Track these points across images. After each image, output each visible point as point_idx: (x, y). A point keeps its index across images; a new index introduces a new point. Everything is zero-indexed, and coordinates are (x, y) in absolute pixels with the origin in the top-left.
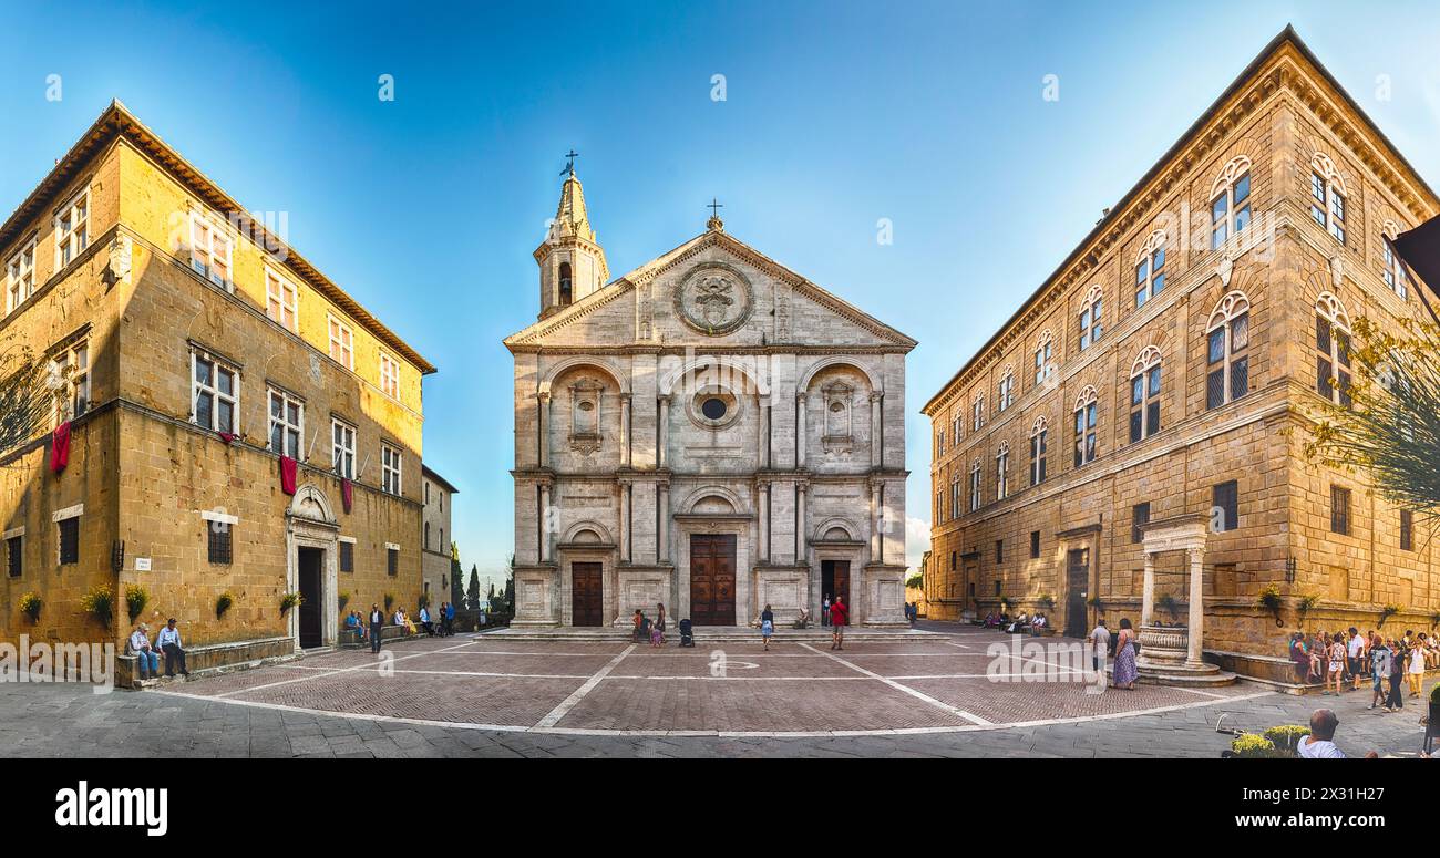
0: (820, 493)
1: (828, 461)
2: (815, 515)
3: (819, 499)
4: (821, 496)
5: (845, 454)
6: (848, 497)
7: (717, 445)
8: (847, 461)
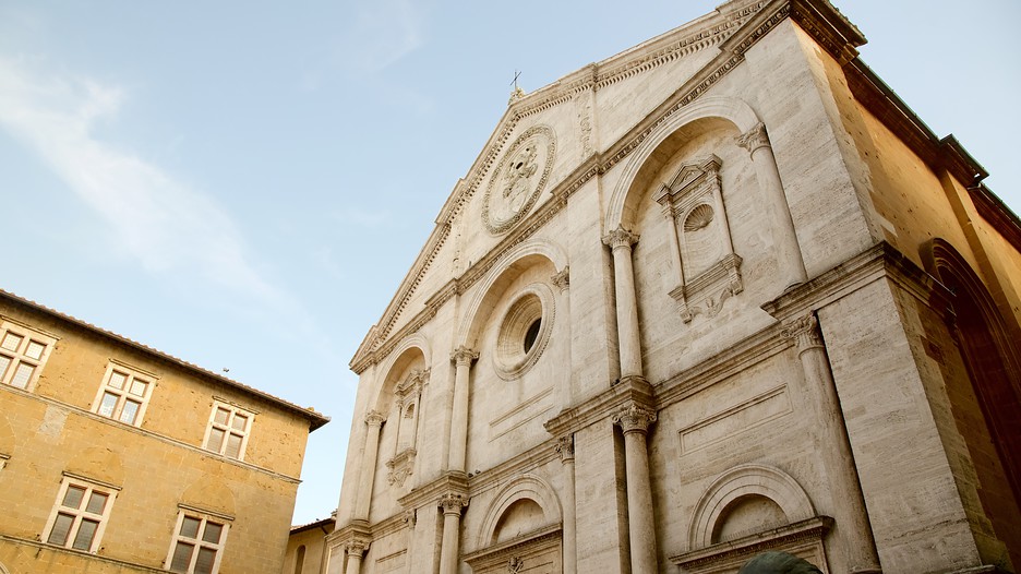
0: (689, 422)
1: (696, 336)
2: (685, 481)
3: (690, 438)
4: (693, 427)
5: (732, 302)
6: (758, 401)
7: (525, 399)
8: (737, 313)
